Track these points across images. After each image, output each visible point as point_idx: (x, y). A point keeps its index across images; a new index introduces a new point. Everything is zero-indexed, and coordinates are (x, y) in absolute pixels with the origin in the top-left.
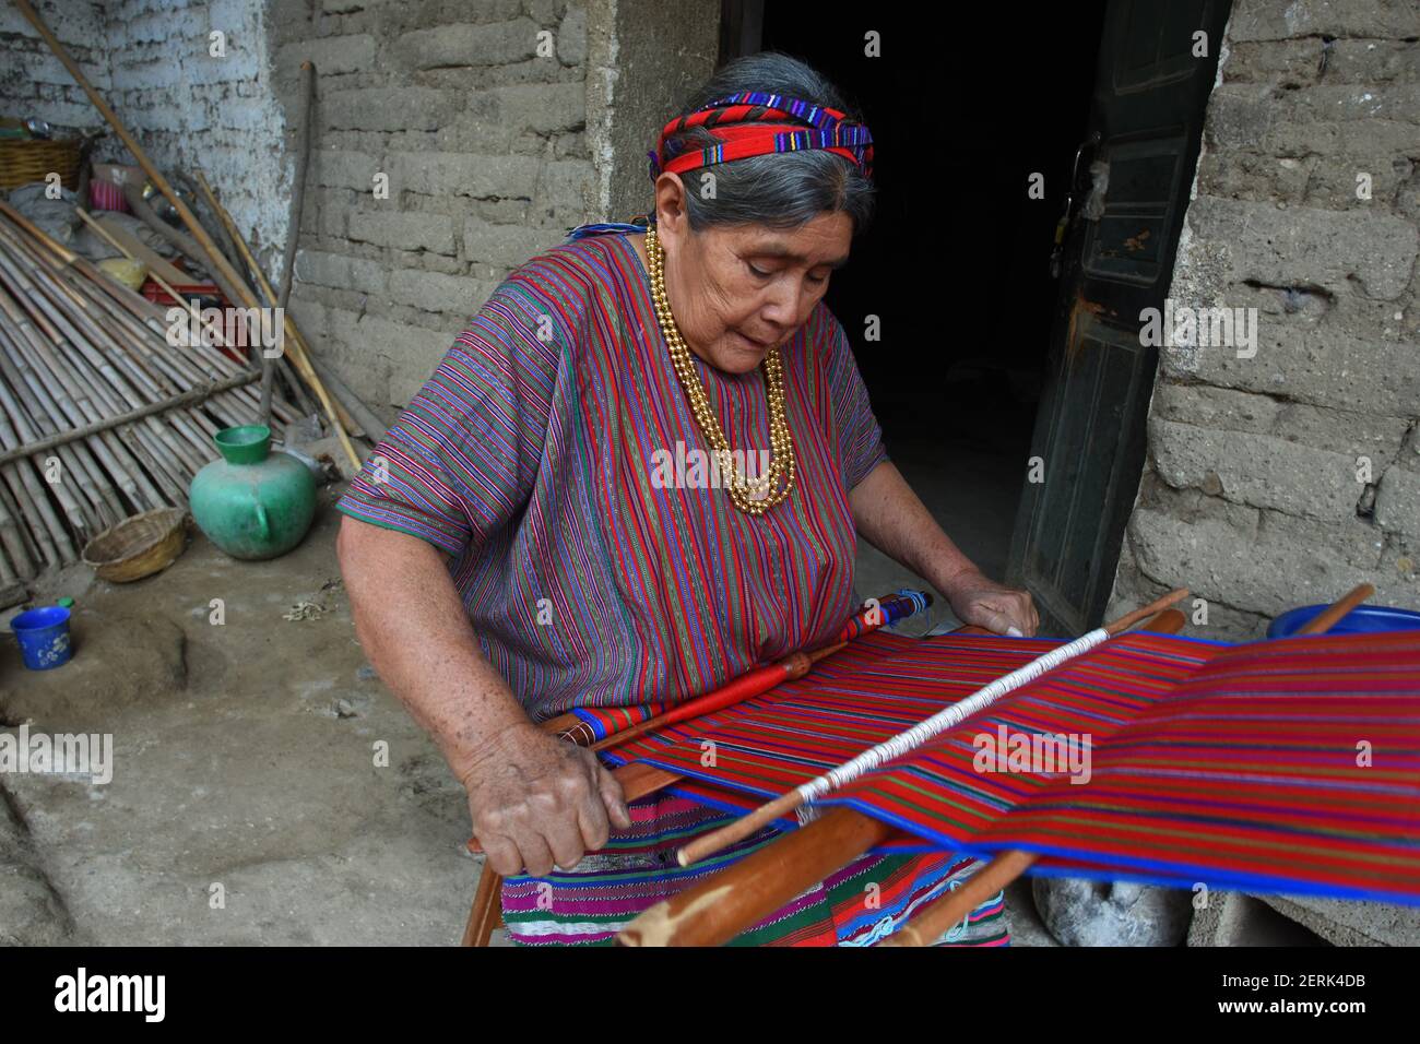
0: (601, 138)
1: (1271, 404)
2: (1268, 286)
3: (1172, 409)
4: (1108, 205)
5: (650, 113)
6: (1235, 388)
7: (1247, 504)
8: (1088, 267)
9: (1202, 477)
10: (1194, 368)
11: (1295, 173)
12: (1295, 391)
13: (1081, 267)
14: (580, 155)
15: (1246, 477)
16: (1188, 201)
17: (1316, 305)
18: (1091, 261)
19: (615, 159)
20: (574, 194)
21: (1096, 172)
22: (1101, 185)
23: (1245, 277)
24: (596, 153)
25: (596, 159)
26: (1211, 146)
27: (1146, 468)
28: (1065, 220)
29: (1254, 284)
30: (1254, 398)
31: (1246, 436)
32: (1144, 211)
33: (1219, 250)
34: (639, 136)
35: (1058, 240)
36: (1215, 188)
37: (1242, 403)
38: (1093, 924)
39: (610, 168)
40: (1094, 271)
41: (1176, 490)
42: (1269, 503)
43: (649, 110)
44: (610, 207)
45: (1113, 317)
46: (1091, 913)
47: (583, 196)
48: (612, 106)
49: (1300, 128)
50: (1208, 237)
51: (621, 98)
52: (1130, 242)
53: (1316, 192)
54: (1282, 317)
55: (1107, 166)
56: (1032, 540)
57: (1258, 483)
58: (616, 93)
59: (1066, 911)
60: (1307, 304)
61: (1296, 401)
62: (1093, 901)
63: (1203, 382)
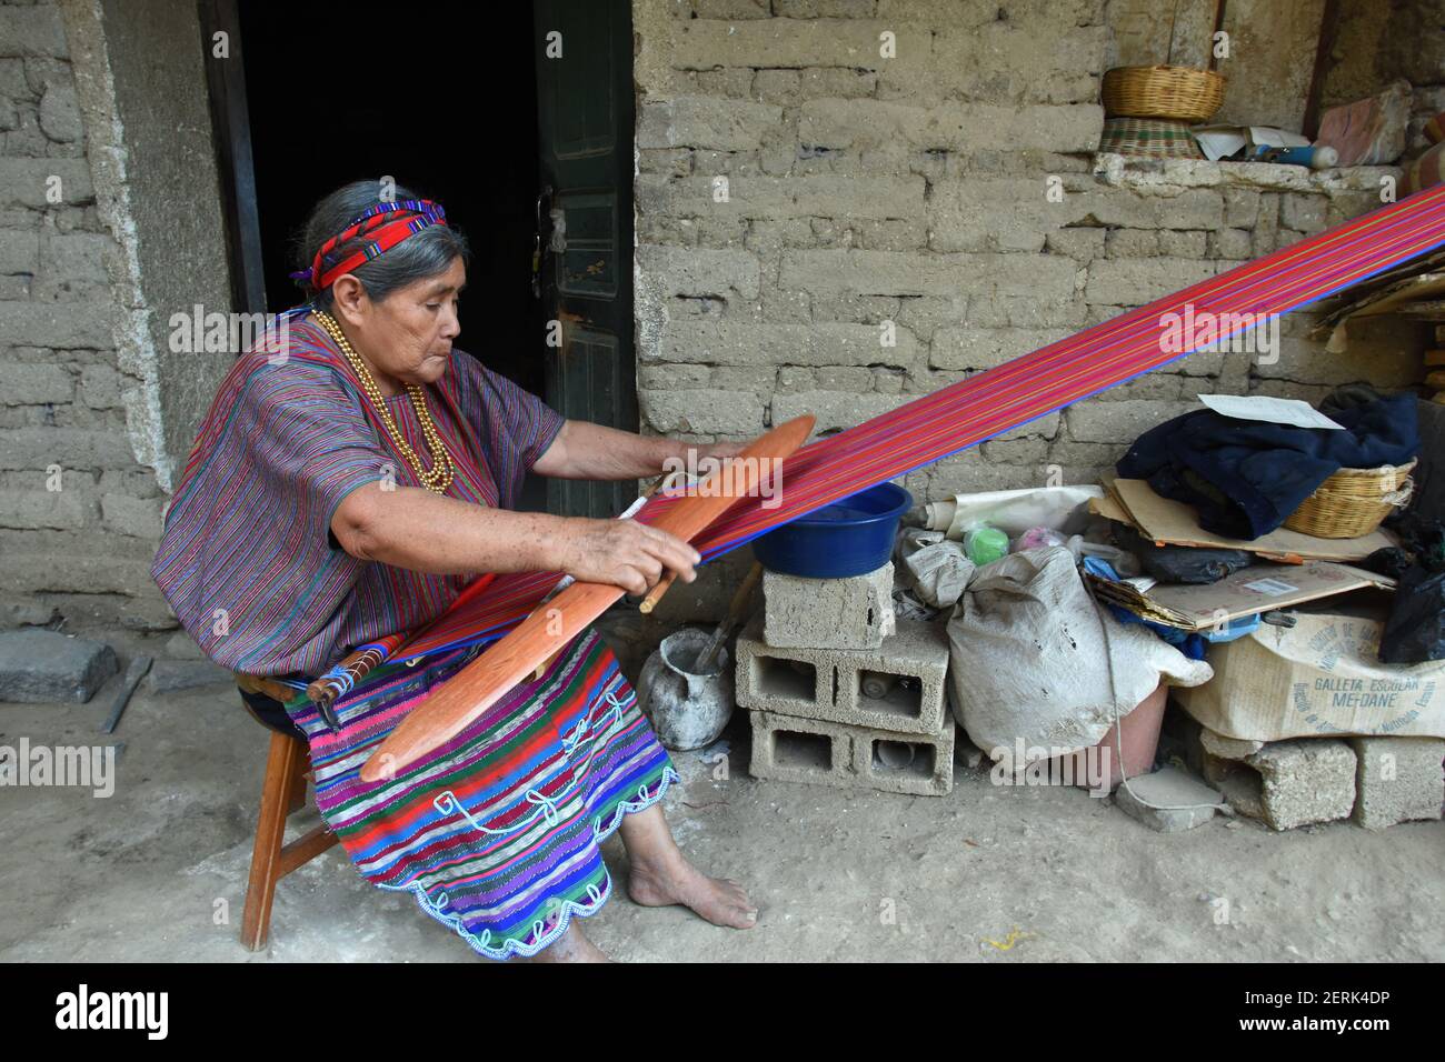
0: (120, 213)
1: (706, 368)
2: (689, 297)
3: (651, 382)
4: (570, 241)
5: (161, 187)
6: (684, 363)
7: (706, 433)
8: (562, 288)
9: (677, 422)
10: (659, 354)
11: (690, 228)
12: (717, 360)
13: (557, 289)
14: (93, 229)
15: (702, 417)
16: (634, 247)
17: (717, 306)
18: (564, 282)
19: (137, 232)
20: (93, 268)
21: (555, 216)
22: (560, 226)
23: (676, 293)
24: (115, 228)
25: (117, 233)
26: (641, 213)
27: (642, 424)
28: (537, 253)
29: (682, 297)
30: (696, 367)
31: (697, 391)
32: (597, 245)
33: (657, 277)
34: (156, 208)
35: (535, 269)
36: (649, 239)
37: (690, 371)
38: (683, 719)
39: (135, 241)
40: (568, 291)
41: (663, 434)
42: (717, 430)
43: (160, 183)
44: (142, 277)
45: (590, 324)
46: (680, 712)
47: (106, 269)
48: (128, 182)
49: (687, 201)
50: (651, 270)
51: (133, 175)
52: (591, 268)
53: (703, 239)
54: (701, 315)
55: (562, 212)
56: (564, 502)
57: (709, 419)
58: (128, 170)
59: (665, 720)
60: (713, 306)
61: (718, 365)
62: (679, 705)
63: (666, 362)
